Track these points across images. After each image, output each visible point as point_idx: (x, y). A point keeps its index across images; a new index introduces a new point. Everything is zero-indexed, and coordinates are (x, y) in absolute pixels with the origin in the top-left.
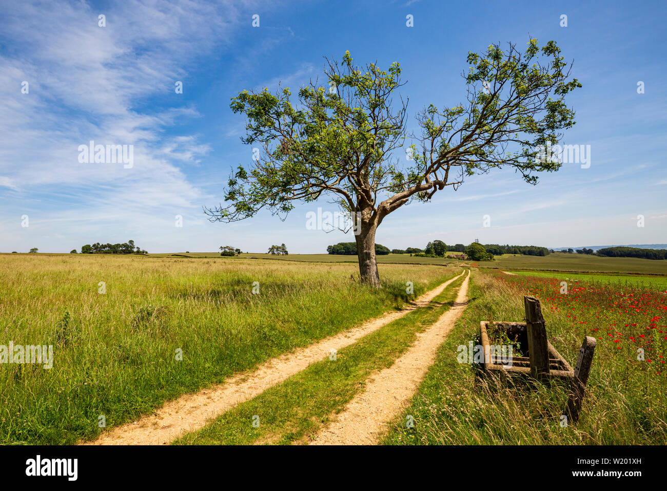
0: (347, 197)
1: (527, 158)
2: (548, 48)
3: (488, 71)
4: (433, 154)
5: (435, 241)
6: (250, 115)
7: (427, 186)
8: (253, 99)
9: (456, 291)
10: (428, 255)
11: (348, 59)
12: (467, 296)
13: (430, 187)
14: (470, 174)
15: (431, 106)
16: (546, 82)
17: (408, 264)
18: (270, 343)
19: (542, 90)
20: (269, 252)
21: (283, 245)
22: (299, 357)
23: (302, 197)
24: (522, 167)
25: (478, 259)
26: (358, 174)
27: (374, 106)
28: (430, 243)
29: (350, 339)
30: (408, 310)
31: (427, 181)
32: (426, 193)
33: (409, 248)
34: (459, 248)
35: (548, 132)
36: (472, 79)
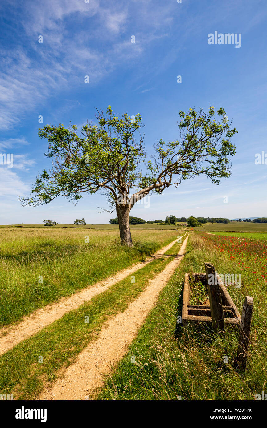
0: (113, 191)
1: (213, 170)
2: (220, 112)
3: (190, 122)
4: (163, 167)
5: (170, 216)
6: (50, 140)
7: (159, 185)
8: (53, 130)
9: (180, 247)
10: (167, 224)
11: (110, 110)
12: (185, 249)
13: (161, 186)
14: (185, 178)
15: (161, 140)
16: (220, 130)
17: (155, 229)
18: (39, 297)
19: (218, 133)
20: (74, 224)
21: (83, 219)
22: (61, 306)
23: (87, 191)
24: (211, 175)
25: (193, 226)
26: (118, 177)
27: (127, 138)
28: (167, 217)
29: (104, 287)
30: (149, 261)
31: (159, 182)
32: (160, 189)
33: (156, 220)
34: (183, 220)
35: (223, 157)
36: (182, 126)
